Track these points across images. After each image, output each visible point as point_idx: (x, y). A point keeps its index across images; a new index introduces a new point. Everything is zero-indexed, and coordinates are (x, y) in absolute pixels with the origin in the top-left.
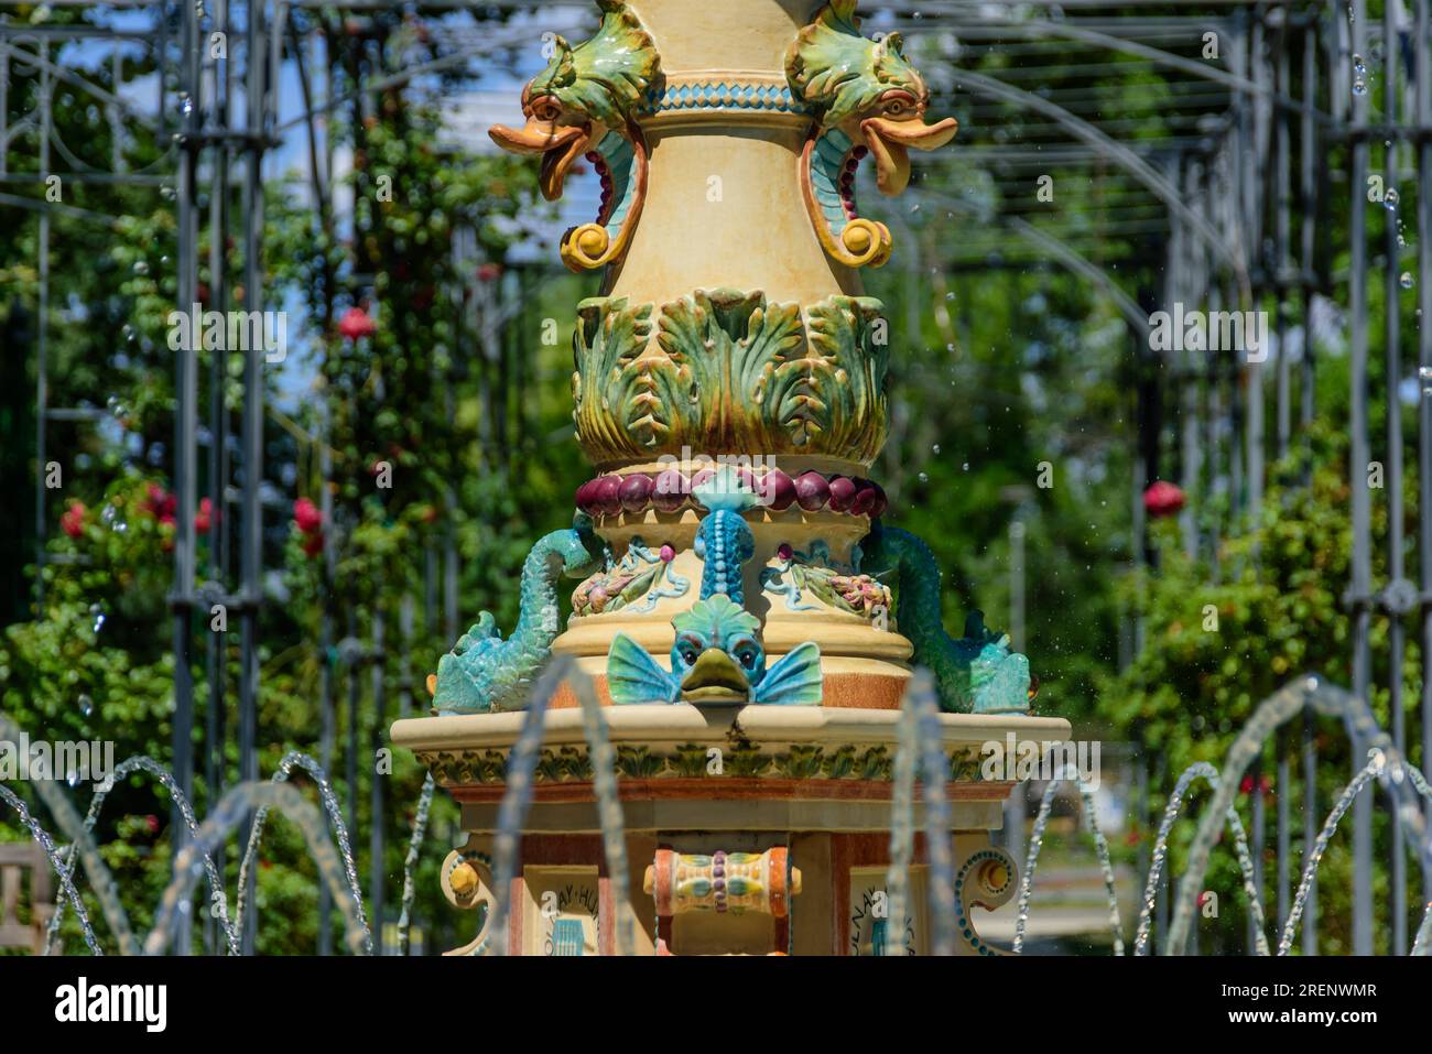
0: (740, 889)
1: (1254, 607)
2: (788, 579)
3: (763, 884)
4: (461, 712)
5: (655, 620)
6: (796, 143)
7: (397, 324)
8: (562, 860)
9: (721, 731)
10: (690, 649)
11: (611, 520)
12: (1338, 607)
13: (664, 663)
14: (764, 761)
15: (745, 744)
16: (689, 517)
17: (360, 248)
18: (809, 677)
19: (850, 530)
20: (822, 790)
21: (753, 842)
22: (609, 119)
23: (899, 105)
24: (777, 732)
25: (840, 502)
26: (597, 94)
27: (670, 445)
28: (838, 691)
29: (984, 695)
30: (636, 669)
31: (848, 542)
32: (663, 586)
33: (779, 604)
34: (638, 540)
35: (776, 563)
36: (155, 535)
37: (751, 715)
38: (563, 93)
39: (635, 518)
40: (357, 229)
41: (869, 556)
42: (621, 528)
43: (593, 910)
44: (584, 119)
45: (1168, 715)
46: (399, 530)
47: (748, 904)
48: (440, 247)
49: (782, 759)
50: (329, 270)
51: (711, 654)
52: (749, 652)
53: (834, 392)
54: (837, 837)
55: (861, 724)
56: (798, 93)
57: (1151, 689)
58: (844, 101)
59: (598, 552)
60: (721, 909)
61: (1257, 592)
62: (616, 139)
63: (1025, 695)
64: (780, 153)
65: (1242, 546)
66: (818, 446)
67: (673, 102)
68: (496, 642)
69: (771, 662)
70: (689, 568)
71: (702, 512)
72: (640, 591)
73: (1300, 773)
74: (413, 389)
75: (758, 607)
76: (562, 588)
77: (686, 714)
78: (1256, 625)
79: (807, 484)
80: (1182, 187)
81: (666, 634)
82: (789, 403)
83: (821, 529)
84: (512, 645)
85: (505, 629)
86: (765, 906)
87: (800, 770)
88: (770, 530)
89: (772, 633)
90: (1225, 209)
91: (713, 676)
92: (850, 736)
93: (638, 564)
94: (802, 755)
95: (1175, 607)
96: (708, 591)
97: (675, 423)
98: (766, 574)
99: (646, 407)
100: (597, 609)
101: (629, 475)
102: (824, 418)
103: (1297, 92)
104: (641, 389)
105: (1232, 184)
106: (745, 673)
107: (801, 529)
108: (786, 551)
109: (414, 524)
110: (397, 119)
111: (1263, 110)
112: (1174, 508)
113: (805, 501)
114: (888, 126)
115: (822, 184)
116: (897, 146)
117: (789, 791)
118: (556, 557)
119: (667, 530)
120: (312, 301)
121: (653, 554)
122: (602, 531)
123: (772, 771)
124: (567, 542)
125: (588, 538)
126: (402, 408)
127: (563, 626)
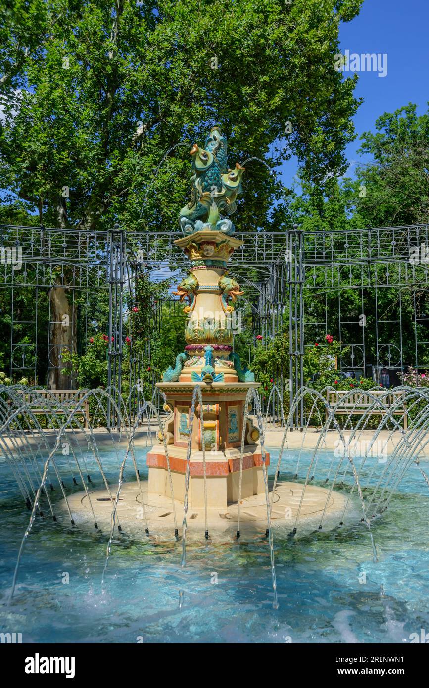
0: (212, 410)
1: (273, 354)
2: (218, 362)
3: (215, 410)
4: (167, 381)
5: (199, 368)
6: (219, 294)
7: (142, 310)
8: (183, 405)
9: (209, 386)
10: (204, 374)
11: (191, 352)
12: (286, 354)
13: (200, 375)
14: (215, 391)
15: (213, 388)
16: (203, 352)
17: (136, 298)
18: (222, 378)
19: (227, 354)
20: (224, 395)
21: (214, 403)
22: (191, 291)
23: (235, 289)
24: (217, 386)
25: (226, 350)
26: (189, 287)
27: (200, 341)
28: (227, 380)
29: (247, 379)
30: (195, 376)
31: (227, 356)
32: (199, 363)
33: (217, 366)
34: (195, 355)
35: (216, 359)
36: (104, 342)
37: (214, 384)
38: (184, 287)
39: (194, 352)
40: (136, 295)
41: (230, 358)
42: (192, 353)
43: (188, 413)
44: (187, 291)
45: (259, 369)
46: (142, 341)
47: (213, 413)
48: (148, 298)
49: (218, 390)
50: (131, 301)
51: (208, 374)
52: (213, 374)
53: (225, 333)
54: (226, 402)
55: (230, 385)
56: (220, 287)
57: (256, 365)
58: (227, 288)
59: (188, 357)
60: (209, 413)
61: (273, 351)
62: (192, 294)
63: (254, 380)
64: (217, 296)
65: (272, 345)
66: (223, 341)
67: (200, 288)
68: (172, 370)
69: (216, 375)
70: (203, 360)
71: (205, 352)
72: (195, 363)
73: (280, 379)
74: (144, 320)
75: (214, 366)
76: (182, 362)
77: (203, 383)
78: (274, 357)
79: (221, 347)
80: (262, 289)
81: (200, 370)
82: (219, 335)
83: (223, 354)
84: (174, 371)
85: (173, 368)
86: (215, 413)
87: (221, 392)
88: (216, 354)
89: (216, 370)
90: (268, 292)
91: (208, 378)
92: (228, 387)
93: (195, 359)
94: (221, 390)
95: (260, 353)
96: (207, 364)
97: (201, 338)
98: (215, 361)
99: (196, 335)
100: (189, 366)
101: (194, 345)
102: (224, 337)
103: (280, 275)
104: (196, 332)
105: (270, 289)
106: (212, 377)
107: (220, 354)
108: (218, 357)
109: (144, 340)
110: (142, 278)
111: (275, 278)
112: (261, 338)
113: (221, 350)
114: (234, 292)
115: (223, 301)
116: (235, 295)
117: (219, 395)
118: (181, 357)
119: (199, 354)
120: (129, 306)
121: (197, 358)
122: (189, 354)
123: (217, 392)
124: (183, 355)
125: (186, 354)
126: (143, 323)
127: (182, 369)
